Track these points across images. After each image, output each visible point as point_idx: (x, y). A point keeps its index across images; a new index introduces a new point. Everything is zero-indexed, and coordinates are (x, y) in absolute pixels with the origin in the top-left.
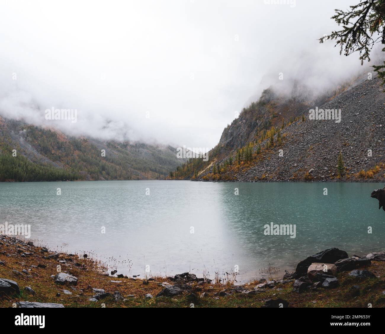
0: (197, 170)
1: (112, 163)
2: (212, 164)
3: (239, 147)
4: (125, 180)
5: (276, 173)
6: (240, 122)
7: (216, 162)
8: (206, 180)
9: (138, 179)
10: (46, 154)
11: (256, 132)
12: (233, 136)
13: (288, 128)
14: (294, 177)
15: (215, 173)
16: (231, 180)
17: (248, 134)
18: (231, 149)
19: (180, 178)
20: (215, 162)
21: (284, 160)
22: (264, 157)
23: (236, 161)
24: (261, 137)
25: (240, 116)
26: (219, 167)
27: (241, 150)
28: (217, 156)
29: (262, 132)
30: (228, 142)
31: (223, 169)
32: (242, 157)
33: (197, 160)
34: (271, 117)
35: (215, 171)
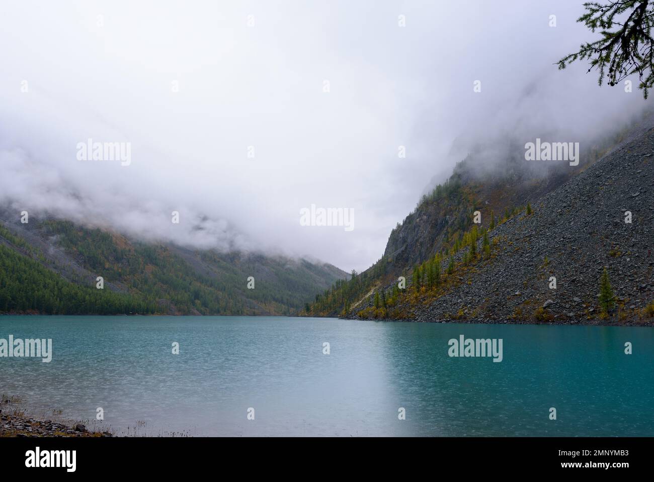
0: (349, 301)
1: (211, 287)
2: (372, 291)
3: (418, 262)
4: (233, 315)
5: (482, 308)
6: (418, 220)
7: (380, 287)
8: (364, 318)
9: (254, 314)
10: (94, 269)
11: (446, 236)
12: (407, 243)
13: (501, 228)
14: (516, 314)
15: (378, 307)
16: (405, 318)
17: (433, 240)
18: (404, 266)
19: (322, 314)
20: (377, 287)
21: (496, 284)
22: (461, 279)
23: (414, 286)
24: (455, 245)
25: (417, 210)
26: (384, 296)
27: (421, 267)
28: (381, 277)
29: (456, 236)
30: (399, 254)
31: (390, 300)
32: (423, 278)
33: (348, 284)
34: (470, 209)
35: (378, 302)
